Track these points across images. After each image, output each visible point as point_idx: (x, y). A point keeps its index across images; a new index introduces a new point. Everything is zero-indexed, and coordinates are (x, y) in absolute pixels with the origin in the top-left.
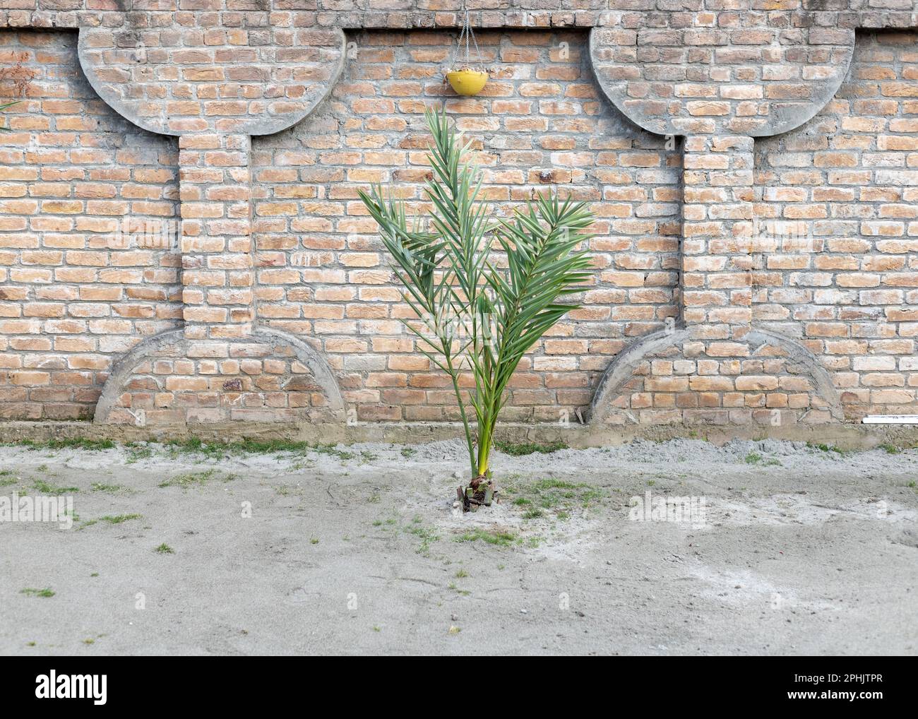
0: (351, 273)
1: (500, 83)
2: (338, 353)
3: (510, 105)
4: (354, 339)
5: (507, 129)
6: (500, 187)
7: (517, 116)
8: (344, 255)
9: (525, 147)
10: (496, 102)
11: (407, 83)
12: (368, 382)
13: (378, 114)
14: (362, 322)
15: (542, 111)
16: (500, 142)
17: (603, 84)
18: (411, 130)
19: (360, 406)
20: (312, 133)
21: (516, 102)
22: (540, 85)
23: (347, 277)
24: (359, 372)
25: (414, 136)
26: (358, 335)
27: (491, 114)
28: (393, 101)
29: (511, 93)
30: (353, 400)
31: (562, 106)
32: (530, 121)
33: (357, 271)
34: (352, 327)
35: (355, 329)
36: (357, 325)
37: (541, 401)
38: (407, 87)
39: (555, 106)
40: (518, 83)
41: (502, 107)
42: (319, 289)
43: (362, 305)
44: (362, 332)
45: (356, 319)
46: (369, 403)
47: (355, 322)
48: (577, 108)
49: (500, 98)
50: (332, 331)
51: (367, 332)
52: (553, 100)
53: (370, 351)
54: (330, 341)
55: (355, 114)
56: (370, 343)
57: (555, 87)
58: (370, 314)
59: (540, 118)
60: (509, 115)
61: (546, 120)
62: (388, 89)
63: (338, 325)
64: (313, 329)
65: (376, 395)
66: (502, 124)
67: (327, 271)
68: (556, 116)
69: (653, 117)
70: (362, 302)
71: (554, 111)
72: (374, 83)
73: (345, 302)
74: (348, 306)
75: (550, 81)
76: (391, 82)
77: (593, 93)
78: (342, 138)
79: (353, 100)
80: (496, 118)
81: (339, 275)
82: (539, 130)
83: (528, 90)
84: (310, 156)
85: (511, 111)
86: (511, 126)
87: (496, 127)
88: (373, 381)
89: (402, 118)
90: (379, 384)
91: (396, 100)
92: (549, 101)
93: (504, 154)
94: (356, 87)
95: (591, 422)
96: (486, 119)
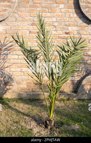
0: (19, 56)
1: (56, 9)
2: (16, 76)
3: (59, 15)
4: (20, 72)
5: (58, 21)
6: (56, 35)
7: (60, 17)
8: (17, 52)
9: (62, 25)
10: (55, 14)
11: (33, 9)
12: (23, 83)
13: (26, 17)
14: (22, 68)
15: (66, 16)
16: (56, 24)
17: (82, 9)
18: (33, 21)
19: (22, 88)
20: (9, 21)
21: (60, 14)
22: (66, 10)
23: (18, 57)
24: (22, 80)
25: (34, 22)
26: (21, 71)
27: (54, 17)
28: (29, 13)
29: (59, 11)
30: (20, 87)
31: (71, 15)
32: (64, 19)
33: (20, 56)
34: (19, 70)
35: (20, 70)
36: (21, 69)
37: (65, 88)
38: (33, 10)
39: (70, 15)
40: (61, 9)
41: (57, 15)
42: (11, 60)
43: (22, 64)
44: (22, 71)
45: (21, 67)
46: (24, 88)
47: (20, 68)
48: (75, 15)
50: (15, 70)
51: (23, 71)
53: (24, 75)
54: (14, 73)
55: (20, 17)
56: (24, 73)
57: (70, 10)
58: (24, 66)
59: (66, 18)
60: (58, 17)
61: (68, 18)
62: (28, 10)
63: (16, 69)
64: (10, 70)
65: (26, 86)
66: (56, 19)
67: (13, 56)
68: (70, 17)
70: (22, 63)
71: (70, 16)
72: (25, 9)
73: (18, 64)
74: (19, 64)
75: (69, 9)
76: (29, 9)
77: (79, 12)
78: (17, 23)
79: (19, 13)
80: (55, 18)
81: (16, 57)
82: (66, 21)
83: (63, 11)
84: (9, 27)
85: (59, 16)
86: (59, 20)
87: (55, 20)
88: (25, 82)
89: (32, 18)
90: (26, 83)
91: (30, 13)
92: (68, 14)
93: (57, 27)
94: (20, 10)
95: (77, 93)
96: (53, 18)
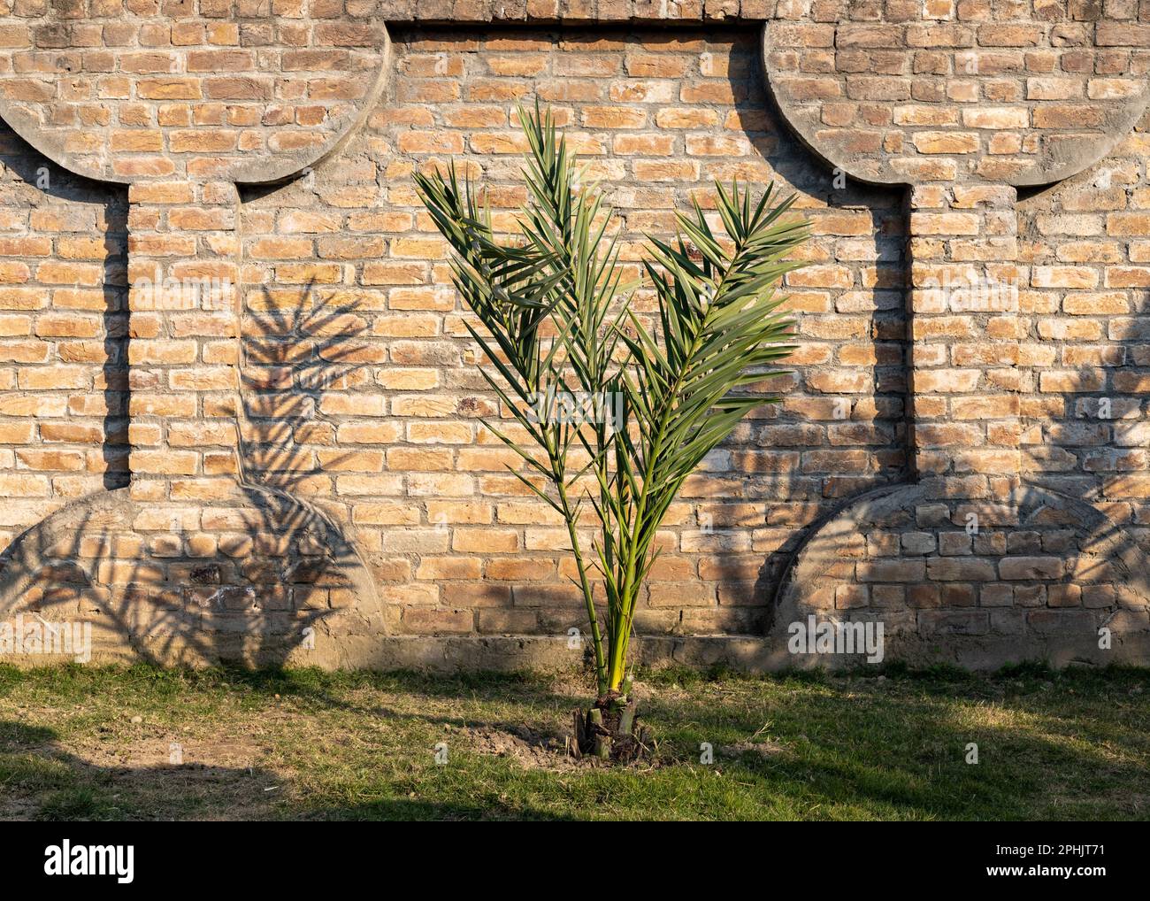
0: (395, 400)
1: (625, 108)
2: (374, 527)
3: (641, 141)
4: (399, 504)
5: (636, 177)
6: (627, 266)
7: (653, 157)
8: (385, 371)
9: (664, 205)
10: (620, 136)
11: (484, 107)
12: (420, 572)
13: (439, 154)
14: (412, 476)
15: (690, 151)
16: (627, 198)
17: (784, 107)
18: (486, 178)
19: (408, 609)
20: (336, 183)
21: (651, 137)
22: (687, 112)
23: (389, 405)
24: (407, 555)
25: (492, 188)
26: (405, 496)
27: (611, 154)
28: (460, 134)
29: (643, 123)
30: (397, 601)
31: (720, 143)
32: (672, 166)
33: (403, 397)
34: (395, 485)
35: (401, 487)
36: (405, 482)
37: (693, 601)
38: (483, 114)
39: (709, 143)
40: (654, 108)
41: (629, 144)
42: (344, 426)
43: (412, 450)
44: (412, 492)
45: (402, 471)
46: (421, 604)
47: (400, 477)
48: (744, 145)
49: (627, 131)
50: (364, 491)
51: (419, 492)
52: (707, 134)
53: (424, 522)
54: (360, 507)
55: (403, 154)
56: (424, 509)
57: (710, 114)
58: (424, 464)
59: (686, 161)
60: (639, 156)
61: (697, 164)
62: (454, 117)
63: (374, 481)
64: (334, 489)
65: (434, 593)
66: (628, 169)
67: (358, 396)
68: (711, 158)
69: (861, 156)
70: (412, 445)
71: (708, 150)
72: (433, 107)
73: (385, 446)
74: (390, 451)
75: (703, 105)
76: (459, 107)
77: (767, 123)
78: (383, 191)
79: (400, 132)
80: (621, 162)
81: (377, 403)
82: (685, 179)
83: (669, 118)
84: (333, 219)
85: (642, 150)
86: (643, 173)
87: (620, 174)
88: (427, 570)
89: (476, 161)
90: (438, 575)
91: (466, 133)
92: (701, 135)
93: (632, 216)
94: (403, 114)
96: (604, 163)
